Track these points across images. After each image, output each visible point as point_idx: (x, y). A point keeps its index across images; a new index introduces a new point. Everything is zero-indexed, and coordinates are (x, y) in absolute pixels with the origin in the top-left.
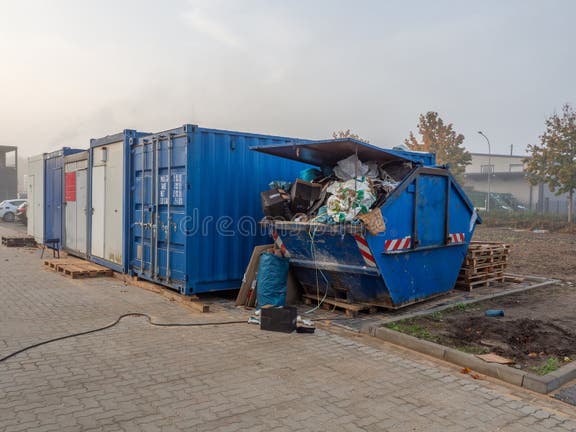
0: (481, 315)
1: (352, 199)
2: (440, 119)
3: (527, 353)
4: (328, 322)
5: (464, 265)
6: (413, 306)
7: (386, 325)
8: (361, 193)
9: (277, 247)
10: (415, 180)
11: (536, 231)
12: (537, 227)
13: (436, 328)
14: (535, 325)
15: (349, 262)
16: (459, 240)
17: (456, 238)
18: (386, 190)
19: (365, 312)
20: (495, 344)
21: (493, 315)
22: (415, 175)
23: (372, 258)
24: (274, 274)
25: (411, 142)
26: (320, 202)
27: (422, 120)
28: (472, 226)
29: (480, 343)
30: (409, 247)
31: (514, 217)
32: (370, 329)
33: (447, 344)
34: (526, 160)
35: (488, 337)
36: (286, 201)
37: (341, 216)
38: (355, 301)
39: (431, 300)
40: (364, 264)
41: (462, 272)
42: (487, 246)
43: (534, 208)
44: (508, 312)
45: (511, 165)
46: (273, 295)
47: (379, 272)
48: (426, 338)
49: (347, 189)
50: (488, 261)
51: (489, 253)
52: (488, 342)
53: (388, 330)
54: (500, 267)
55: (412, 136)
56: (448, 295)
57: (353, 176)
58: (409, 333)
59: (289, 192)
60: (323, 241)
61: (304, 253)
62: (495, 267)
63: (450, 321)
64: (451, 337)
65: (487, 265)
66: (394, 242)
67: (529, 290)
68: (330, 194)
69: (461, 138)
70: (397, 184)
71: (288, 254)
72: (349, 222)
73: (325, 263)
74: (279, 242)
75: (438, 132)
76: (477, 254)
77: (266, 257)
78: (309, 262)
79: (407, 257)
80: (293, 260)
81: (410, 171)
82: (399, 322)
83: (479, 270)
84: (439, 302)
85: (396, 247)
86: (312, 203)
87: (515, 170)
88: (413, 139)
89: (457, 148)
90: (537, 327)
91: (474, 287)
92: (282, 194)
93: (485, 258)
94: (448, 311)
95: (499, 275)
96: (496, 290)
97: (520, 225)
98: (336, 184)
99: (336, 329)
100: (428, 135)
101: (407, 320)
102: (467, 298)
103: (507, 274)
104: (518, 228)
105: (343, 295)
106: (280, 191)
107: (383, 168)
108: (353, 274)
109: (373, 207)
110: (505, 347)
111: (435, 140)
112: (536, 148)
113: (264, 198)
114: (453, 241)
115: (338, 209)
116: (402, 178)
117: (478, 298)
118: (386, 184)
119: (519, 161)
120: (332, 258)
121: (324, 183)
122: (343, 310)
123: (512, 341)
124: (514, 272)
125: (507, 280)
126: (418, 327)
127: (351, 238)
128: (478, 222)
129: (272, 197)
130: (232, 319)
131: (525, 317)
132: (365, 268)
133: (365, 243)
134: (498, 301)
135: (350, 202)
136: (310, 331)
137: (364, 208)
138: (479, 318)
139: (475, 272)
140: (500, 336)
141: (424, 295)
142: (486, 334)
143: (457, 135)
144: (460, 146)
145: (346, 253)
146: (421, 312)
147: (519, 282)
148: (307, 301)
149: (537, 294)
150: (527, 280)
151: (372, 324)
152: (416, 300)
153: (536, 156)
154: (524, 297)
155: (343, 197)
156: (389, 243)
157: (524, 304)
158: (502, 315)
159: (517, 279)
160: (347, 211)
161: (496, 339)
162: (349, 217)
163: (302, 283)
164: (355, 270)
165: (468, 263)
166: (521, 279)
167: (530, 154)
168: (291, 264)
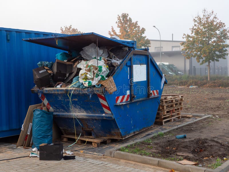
0: (174, 138)
1: (95, 72)
2: (130, 18)
3: (203, 157)
4: (82, 151)
5: (159, 110)
6: (132, 137)
7: (119, 150)
8: (101, 67)
9: (44, 106)
10: (131, 58)
11: (190, 87)
12: (191, 84)
13: (150, 149)
14: (205, 141)
15: (94, 111)
16: (156, 94)
17: (154, 93)
18: (115, 65)
19: (104, 143)
20: (185, 154)
21: (180, 138)
22: (130, 55)
23: (108, 108)
24: (44, 123)
25: (112, 33)
26: (74, 74)
27: (119, 19)
28: (162, 85)
29: (177, 155)
30: (129, 100)
31: (176, 79)
32: (111, 153)
33: (158, 157)
34: (183, 43)
35: (180, 151)
36: (50, 74)
37: (89, 83)
38: (97, 137)
39: (141, 133)
40: (103, 112)
41: (158, 114)
42: (171, 97)
43: (187, 73)
44: (188, 135)
45: (173, 47)
46: (44, 137)
47: (113, 117)
48: (145, 154)
49: (92, 66)
50: (172, 106)
51: (172, 101)
52: (181, 154)
53: (122, 152)
54: (178, 109)
55: (113, 29)
56: (151, 129)
57: (94, 56)
58: (135, 153)
59: (51, 68)
60: (76, 100)
61: (63, 108)
62: (176, 110)
63: (156, 144)
64: (159, 153)
65: (172, 109)
66: (121, 97)
67: (196, 122)
68: (80, 69)
69: (143, 30)
70: (121, 61)
71: (51, 109)
72: (94, 86)
73: (78, 113)
74: (46, 102)
75: (129, 26)
76: (166, 102)
77: (38, 113)
78: (66, 114)
79: (128, 107)
80: (55, 113)
81: (128, 53)
82: (127, 147)
83: (167, 112)
84: (147, 133)
85: (122, 101)
86: (67, 75)
87: (175, 49)
88: (113, 31)
89: (141, 37)
90: (206, 142)
91: (165, 122)
92: (47, 70)
93: (170, 104)
94: (153, 138)
95: (178, 114)
96: (177, 123)
97: (182, 83)
98: (83, 62)
99: (88, 155)
100: (123, 29)
101: (131, 145)
102: (163, 130)
103: (182, 113)
104: (180, 85)
105: (89, 134)
106: (46, 68)
107: (111, 51)
108: (96, 119)
109: (108, 76)
110: (191, 155)
111: (127, 32)
112: (189, 36)
113: (35, 73)
114: (153, 95)
115: (86, 78)
116: (123, 57)
117: (169, 129)
118: (114, 61)
119: (179, 44)
120: (82, 110)
121: (74, 62)
122: (90, 143)
123: (193, 152)
124: (185, 112)
125: (183, 117)
126: (139, 149)
127: (96, 96)
128: (165, 83)
129: (40, 72)
130: (17, 155)
131: (198, 137)
132: (104, 115)
133: (104, 99)
134: (181, 130)
135: (94, 73)
136: (73, 158)
137: (103, 77)
138: (173, 140)
139: (166, 113)
140: (187, 149)
141: (138, 130)
142: (179, 149)
143: (141, 28)
144: (143, 35)
145: (92, 106)
146: (139, 140)
147: (189, 118)
148: (65, 140)
149: (201, 124)
150: (193, 116)
151: (111, 150)
152: (134, 133)
153: (189, 41)
154: (195, 126)
155: (89, 71)
156: (118, 98)
157: (196, 130)
158: (185, 137)
159: (188, 116)
160: (93, 79)
161: (185, 151)
162: (94, 83)
163: (61, 128)
164: (97, 116)
165: (161, 108)
166: (191, 116)
167: (185, 40)
168: (54, 116)
